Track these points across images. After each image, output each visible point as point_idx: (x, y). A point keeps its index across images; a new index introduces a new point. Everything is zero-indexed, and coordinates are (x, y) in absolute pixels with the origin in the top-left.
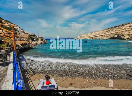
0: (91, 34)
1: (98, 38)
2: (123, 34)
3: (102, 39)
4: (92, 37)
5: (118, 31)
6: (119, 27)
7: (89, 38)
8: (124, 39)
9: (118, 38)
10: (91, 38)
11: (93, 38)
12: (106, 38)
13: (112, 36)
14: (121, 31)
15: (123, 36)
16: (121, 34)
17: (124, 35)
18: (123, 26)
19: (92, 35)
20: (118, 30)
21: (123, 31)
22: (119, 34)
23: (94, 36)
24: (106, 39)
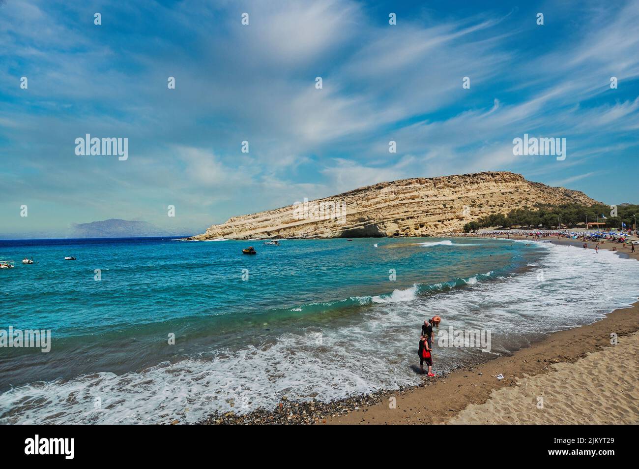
0: (271, 217)
1: (300, 233)
2: (381, 216)
3: (316, 236)
4: (278, 231)
5: (366, 206)
6: (368, 193)
7: (266, 236)
8: (385, 235)
9: (368, 233)
10: (273, 235)
11: (282, 233)
12: (328, 233)
13: (351, 226)
14: (373, 207)
15: (381, 226)
16: (376, 217)
17: (383, 223)
18: (377, 192)
19: (277, 222)
20: (364, 203)
21: (379, 206)
22: (370, 219)
23: (285, 226)
24: (330, 235)
